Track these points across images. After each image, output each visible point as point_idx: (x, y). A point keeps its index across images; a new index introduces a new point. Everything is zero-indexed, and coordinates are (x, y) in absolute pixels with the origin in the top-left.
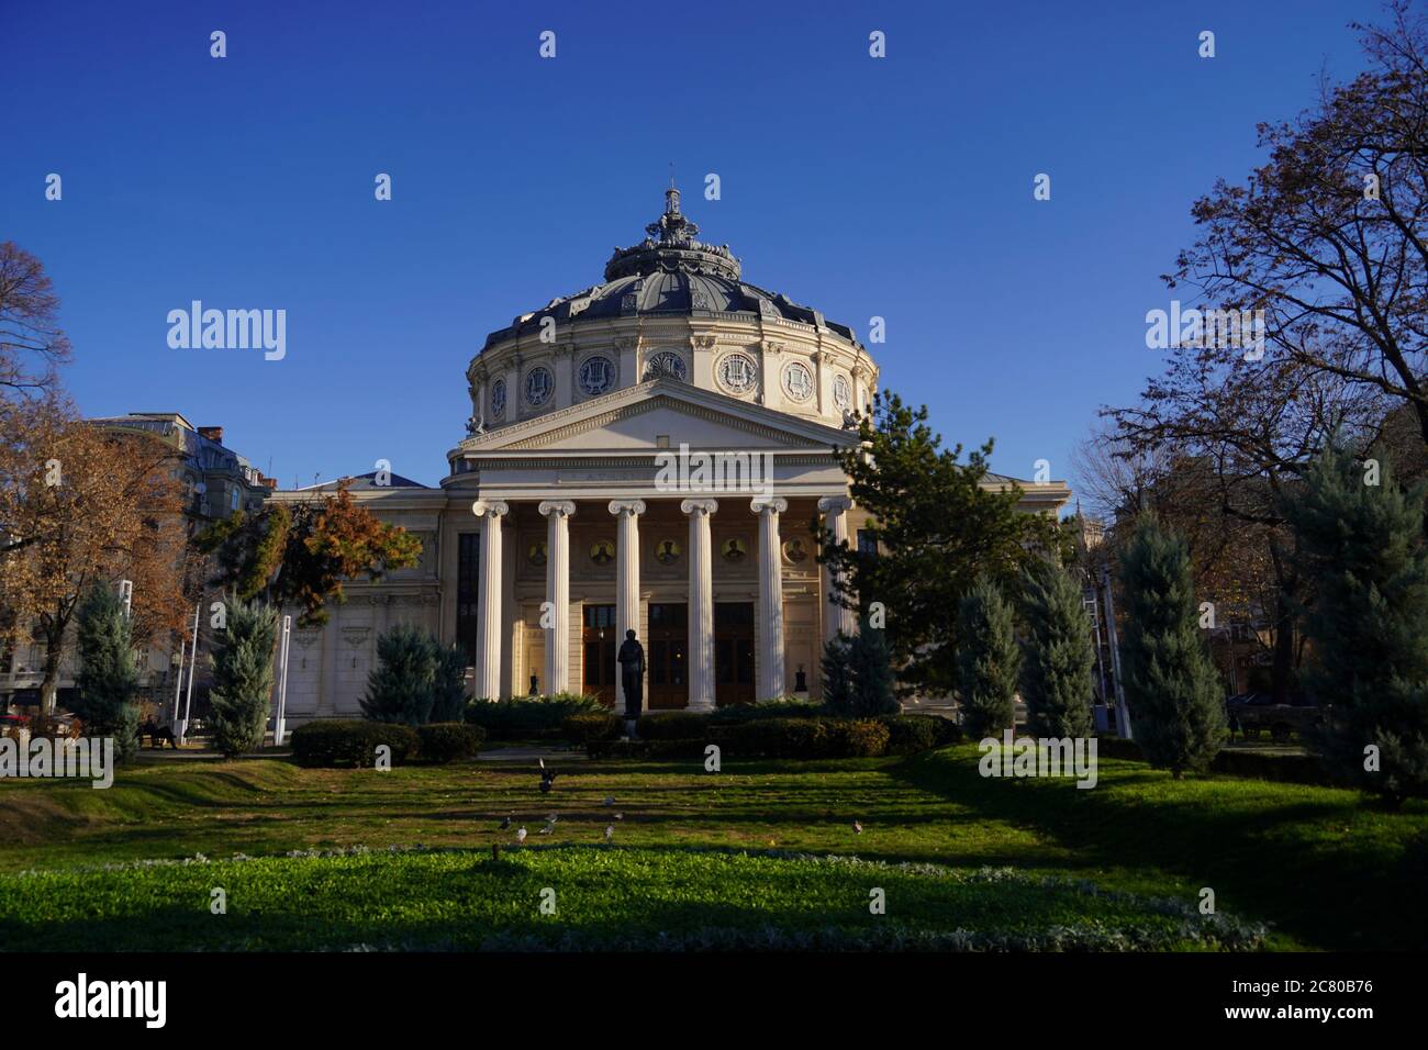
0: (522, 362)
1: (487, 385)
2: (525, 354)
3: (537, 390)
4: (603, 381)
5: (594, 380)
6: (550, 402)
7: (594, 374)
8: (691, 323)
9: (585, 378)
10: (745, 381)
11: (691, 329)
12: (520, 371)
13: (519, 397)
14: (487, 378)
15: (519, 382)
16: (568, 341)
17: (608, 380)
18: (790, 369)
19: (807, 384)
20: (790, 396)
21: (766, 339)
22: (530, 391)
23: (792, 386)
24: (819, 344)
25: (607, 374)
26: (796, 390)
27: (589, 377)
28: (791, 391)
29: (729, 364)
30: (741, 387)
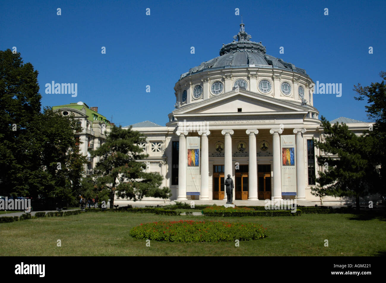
0: (192, 84)
1: (181, 92)
2: (193, 81)
3: (197, 93)
4: (219, 89)
6: (202, 97)
8: (249, 69)
10: (268, 89)
11: (249, 72)
12: (191, 87)
14: (181, 89)
16: (207, 76)
17: (221, 89)
18: (283, 84)
19: (289, 89)
20: (283, 93)
21: (275, 74)
22: (195, 93)
23: (284, 90)
24: (293, 76)
25: (221, 87)
26: (285, 91)
27: (215, 88)
28: (284, 92)
29: (262, 83)
30: (266, 91)
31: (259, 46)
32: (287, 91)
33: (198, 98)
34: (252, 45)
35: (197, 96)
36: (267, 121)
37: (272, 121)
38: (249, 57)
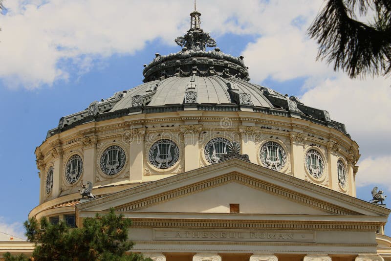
0: (98, 141)
1: (62, 158)
2: (101, 136)
3: (111, 164)
4: (170, 159)
5: (161, 157)
6: (125, 174)
7: (161, 152)
8: (240, 116)
9: (155, 155)
10: (279, 162)
11: (240, 121)
12: (96, 148)
13: (96, 168)
14: (62, 153)
15: (96, 157)
16: (141, 126)
17: (173, 157)
18: (310, 154)
19: (321, 167)
20: (310, 175)
21: (294, 130)
22: (105, 164)
23: (311, 168)
24: (329, 137)
25: (173, 154)
26: (314, 170)
27: (158, 154)
28: (311, 171)
29: (267, 148)
30: (276, 166)
31: (238, 64)
32: (316, 171)
33: (114, 176)
34: (226, 62)
35: (109, 172)
36: (298, 236)
37: (309, 236)
38: (232, 88)
